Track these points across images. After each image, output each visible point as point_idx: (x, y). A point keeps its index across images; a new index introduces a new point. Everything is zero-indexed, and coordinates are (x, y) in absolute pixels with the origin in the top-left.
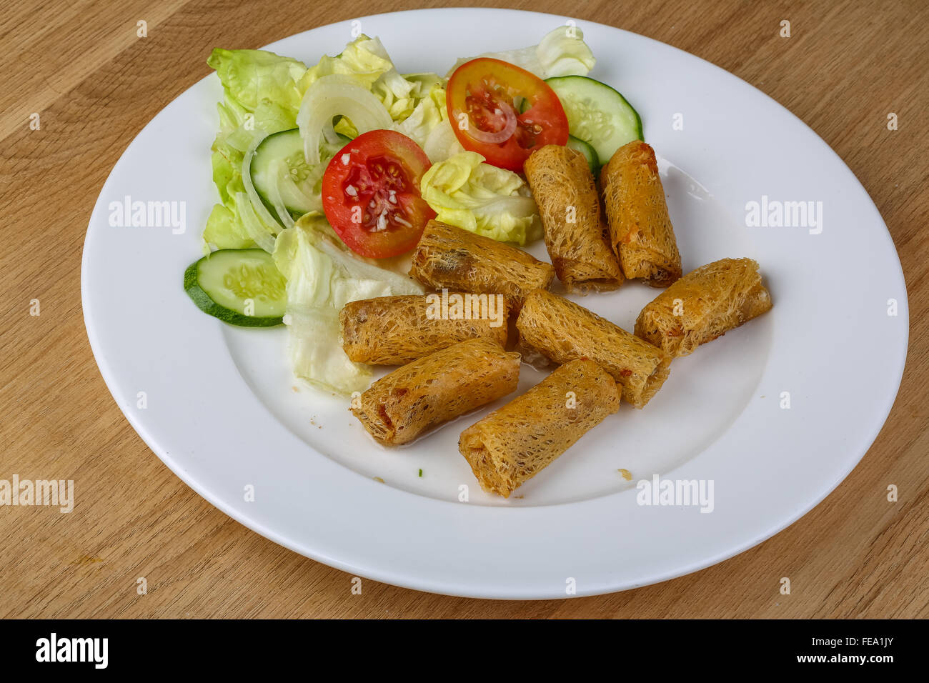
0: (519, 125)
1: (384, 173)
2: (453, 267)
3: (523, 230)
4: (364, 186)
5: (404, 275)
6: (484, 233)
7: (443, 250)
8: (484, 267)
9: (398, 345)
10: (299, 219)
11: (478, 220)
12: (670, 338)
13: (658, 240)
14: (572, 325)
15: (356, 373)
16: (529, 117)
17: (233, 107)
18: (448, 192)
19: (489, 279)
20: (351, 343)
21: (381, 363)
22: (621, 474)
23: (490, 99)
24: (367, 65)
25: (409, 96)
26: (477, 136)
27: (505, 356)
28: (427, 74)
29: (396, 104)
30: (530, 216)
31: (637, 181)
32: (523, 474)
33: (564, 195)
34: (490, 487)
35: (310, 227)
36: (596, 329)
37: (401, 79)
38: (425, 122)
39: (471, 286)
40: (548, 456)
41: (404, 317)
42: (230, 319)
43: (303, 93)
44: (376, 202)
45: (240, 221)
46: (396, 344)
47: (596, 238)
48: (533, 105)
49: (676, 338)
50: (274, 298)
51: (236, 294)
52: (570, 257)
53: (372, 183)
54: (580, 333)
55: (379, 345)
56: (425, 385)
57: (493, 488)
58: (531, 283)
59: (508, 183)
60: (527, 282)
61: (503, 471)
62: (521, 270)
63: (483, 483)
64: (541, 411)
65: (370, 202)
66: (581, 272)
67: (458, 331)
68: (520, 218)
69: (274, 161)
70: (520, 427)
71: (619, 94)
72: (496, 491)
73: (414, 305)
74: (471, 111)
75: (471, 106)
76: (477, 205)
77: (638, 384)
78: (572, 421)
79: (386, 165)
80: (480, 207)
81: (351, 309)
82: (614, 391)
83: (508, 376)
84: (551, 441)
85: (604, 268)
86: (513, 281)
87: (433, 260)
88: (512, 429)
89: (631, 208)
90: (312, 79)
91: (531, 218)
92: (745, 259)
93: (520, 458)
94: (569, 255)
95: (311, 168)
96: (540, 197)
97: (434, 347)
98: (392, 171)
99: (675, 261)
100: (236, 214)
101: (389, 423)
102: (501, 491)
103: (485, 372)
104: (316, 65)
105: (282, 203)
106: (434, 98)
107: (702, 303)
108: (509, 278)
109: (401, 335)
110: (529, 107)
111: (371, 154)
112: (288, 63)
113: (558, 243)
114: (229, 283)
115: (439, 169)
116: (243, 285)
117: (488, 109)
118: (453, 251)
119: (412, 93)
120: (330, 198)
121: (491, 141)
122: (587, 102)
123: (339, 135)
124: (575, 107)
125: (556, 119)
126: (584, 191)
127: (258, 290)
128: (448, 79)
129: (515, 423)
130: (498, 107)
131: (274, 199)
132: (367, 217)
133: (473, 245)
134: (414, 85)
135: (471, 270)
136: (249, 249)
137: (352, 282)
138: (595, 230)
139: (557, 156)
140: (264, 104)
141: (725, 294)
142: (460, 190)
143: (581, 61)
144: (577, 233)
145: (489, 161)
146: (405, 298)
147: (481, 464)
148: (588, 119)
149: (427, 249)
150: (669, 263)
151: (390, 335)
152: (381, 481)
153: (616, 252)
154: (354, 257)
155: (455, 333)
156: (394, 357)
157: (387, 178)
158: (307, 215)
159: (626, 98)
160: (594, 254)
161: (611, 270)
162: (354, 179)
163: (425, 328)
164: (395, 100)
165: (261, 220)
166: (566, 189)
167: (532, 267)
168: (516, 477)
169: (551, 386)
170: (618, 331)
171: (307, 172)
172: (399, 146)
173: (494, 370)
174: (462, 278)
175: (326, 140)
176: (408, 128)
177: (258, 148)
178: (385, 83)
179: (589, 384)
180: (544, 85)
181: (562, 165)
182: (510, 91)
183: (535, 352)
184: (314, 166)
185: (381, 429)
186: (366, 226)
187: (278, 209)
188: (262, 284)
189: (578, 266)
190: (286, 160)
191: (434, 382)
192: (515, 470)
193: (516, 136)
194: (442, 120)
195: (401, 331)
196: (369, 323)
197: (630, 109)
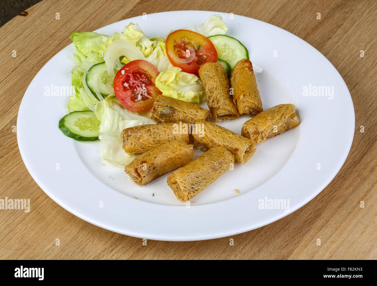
0: (196, 55)
1: (140, 77)
2: (167, 113)
3: (198, 97)
4: (131, 83)
5: (149, 117)
6: (181, 99)
7: (163, 106)
8: (180, 112)
9: (144, 145)
10: (106, 98)
11: (178, 94)
12: (253, 135)
13: (251, 97)
14: (214, 132)
15: (129, 157)
16: (201, 52)
17: (80, 55)
18: (167, 84)
19: (182, 116)
20: (125, 144)
21: (138, 152)
22: (235, 191)
23: (185, 45)
24: (133, 35)
25: (151, 47)
26: (178, 61)
27: (186, 146)
28: (157, 37)
29: (146, 50)
30: (201, 92)
31: (243, 74)
32: (194, 192)
33: (213, 82)
34: (181, 198)
35: (111, 101)
36: (224, 133)
37: (148, 40)
38: (158, 56)
39: (175, 120)
40: (204, 185)
41: (146, 133)
42: (77, 138)
43: (106, 47)
44: (136, 89)
45: (82, 100)
46: (143, 144)
47: (227, 98)
48: (203, 47)
49: (257, 135)
50: (95, 130)
51: (80, 128)
52: (216, 107)
53: (135, 81)
54: (217, 135)
55: (136, 145)
56: (153, 159)
57: (182, 199)
58: (199, 117)
59: (192, 79)
60: (197, 117)
61: (185, 191)
62: (195, 112)
63: (178, 197)
64: (200, 166)
65: (134, 89)
66: (221, 112)
67: (168, 138)
68: (197, 93)
69: (96, 75)
70: (191, 173)
71: (238, 41)
72: (183, 200)
73: (150, 128)
74: (176, 51)
75: (176, 49)
76: (178, 88)
77: (241, 154)
78: (213, 170)
79: (141, 74)
80: (180, 89)
81: (125, 131)
82: (231, 158)
83: (188, 154)
84: (205, 179)
85: (230, 110)
86: (192, 117)
87: (159, 110)
88: (188, 174)
89: (241, 85)
90: (110, 42)
91: (201, 93)
92: (289, 104)
93: (192, 186)
94: (216, 106)
95: (111, 77)
96: (204, 84)
97: (159, 145)
98: (143, 76)
99: (259, 106)
100: (80, 97)
101: (139, 175)
102: (185, 199)
103: (178, 153)
104: (112, 36)
105: (99, 92)
106: (161, 47)
107: (267, 121)
108: (190, 116)
109: (145, 140)
110: (201, 48)
111: (134, 70)
112: (101, 36)
113: (211, 101)
114: (77, 124)
115: (163, 74)
116: (83, 125)
117: (184, 50)
118: (167, 106)
119: (152, 45)
120: (117, 88)
121: (184, 63)
122: (225, 45)
123: (122, 63)
124: (220, 48)
125: (212, 53)
126: (222, 80)
127: (89, 127)
128: (166, 38)
129: (189, 172)
130: (187, 49)
131: (96, 90)
132: (133, 95)
133: (175, 103)
134: (153, 42)
135: (175, 114)
136: (86, 111)
137: (127, 121)
138: (226, 95)
139: (211, 66)
140: (91, 52)
141: (278, 117)
142: (172, 82)
143: (222, 29)
144: (219, 96)
145: (184, 70)
146: (146, 125)
147: (176, 189)
148: (226, 52)
149: (156, 106)
150: (257, 107)
151: (141, 141)
152: (137, 198)
153: (235, 104)
154: (128, 112)
155: (167, 139)
156: (143, 149)
157: (141, 79)
158: (109, 96)
159: (241, 43)
160: (226, 105)
161: (233, 111)
162: (127, 80)
163: (155, 137)
164: (146, 48)
165: (91, 99)
166: (214, 79)
167: (199, 111)
168: (191, 194)
169: (205, 157)
170: (233, 134)
171: (109, 79)
172: (146, 66)
173: (182, 152)
174: (171, 117)
175: (117, 66)
176: (151, 59)
177: (89, 70)
178: (141, 42)
179: (220, 155)
180: (207, 39)
181: (213, 70)
182: (193, 42)
183: (201, 145)
184: (112, 76)
185: (136, 178)
186: (133, 99)
187: (97, 94)
188: (91, 124)
189: (219, 110)
190: (100, 75)
191: (157, 158)
192: (190, 191)
193: (195, 60)
194: (164, 55)
195: (145, 139)
196: (132, 136)
197: (244, 47)
